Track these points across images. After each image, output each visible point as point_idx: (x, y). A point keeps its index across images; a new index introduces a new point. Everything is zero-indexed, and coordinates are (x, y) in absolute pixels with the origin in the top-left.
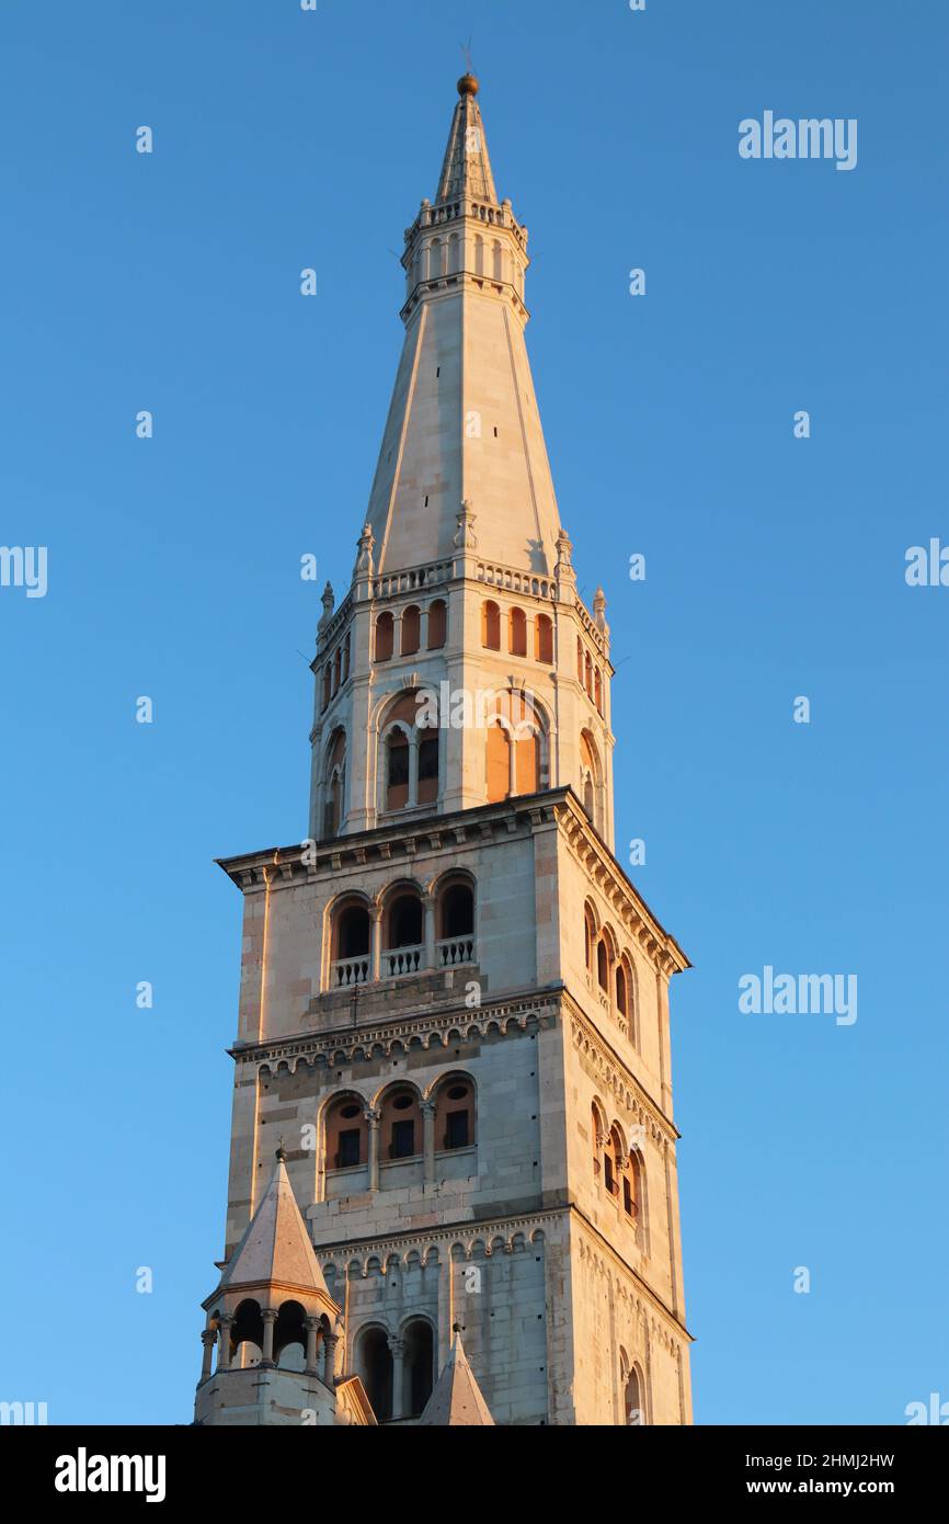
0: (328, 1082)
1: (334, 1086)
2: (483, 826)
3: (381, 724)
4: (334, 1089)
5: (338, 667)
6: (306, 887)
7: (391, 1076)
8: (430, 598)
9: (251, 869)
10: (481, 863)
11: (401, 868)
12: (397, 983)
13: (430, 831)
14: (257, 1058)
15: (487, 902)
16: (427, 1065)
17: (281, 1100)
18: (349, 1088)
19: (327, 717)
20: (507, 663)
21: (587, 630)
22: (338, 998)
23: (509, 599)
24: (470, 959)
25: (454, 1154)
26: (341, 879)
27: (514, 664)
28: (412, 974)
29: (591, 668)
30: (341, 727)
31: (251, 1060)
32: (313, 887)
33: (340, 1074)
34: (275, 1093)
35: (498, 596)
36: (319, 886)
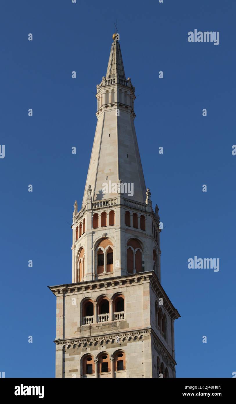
0: (83, 351)
1: (85, 352)
2: (127, 280)
3: (96, 247)
4: (85, 353)
5: (81, 228)
6: (75, 295)
7: (102, 350)
8: (110, 209)
9: (58, 290)
10: (127, 291)
11: (103, 291)
12: (103, 324)
13: (112, 281)
14: (62, 343)
15: (128, 302)
16: (111, 348)
17: (69, 355)
18: (89, 353)
19: (77, 243)
20: (133, 231)
21: (155, 219)
22: (85, 328)
23: (134, 211)
24: (123, 318)
25: (120, 372)
26: (85, 294)
27: (135, 231)
28: (106, 322)
29: (155, 231)
30: (82, 247)
31: (60, 344)
32: (77, 295)
33: (86, 349)
34: (68, 353)
35: (130, 210)
36: (79, 295)
